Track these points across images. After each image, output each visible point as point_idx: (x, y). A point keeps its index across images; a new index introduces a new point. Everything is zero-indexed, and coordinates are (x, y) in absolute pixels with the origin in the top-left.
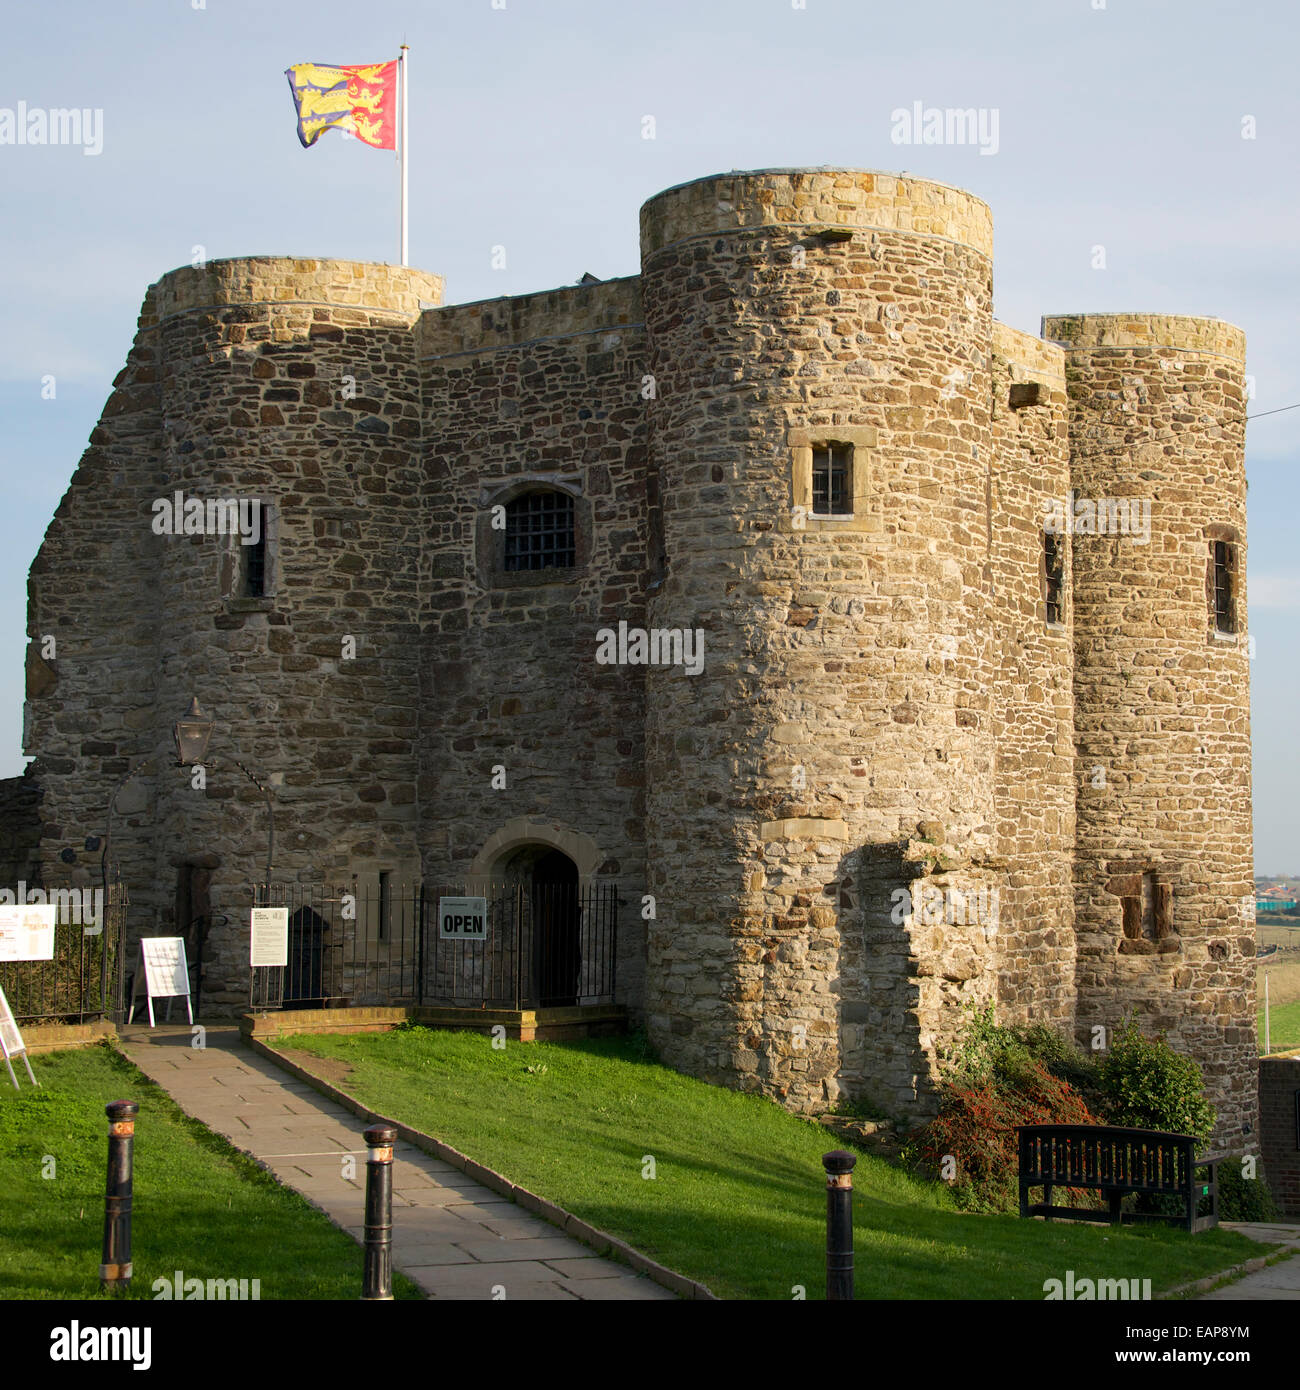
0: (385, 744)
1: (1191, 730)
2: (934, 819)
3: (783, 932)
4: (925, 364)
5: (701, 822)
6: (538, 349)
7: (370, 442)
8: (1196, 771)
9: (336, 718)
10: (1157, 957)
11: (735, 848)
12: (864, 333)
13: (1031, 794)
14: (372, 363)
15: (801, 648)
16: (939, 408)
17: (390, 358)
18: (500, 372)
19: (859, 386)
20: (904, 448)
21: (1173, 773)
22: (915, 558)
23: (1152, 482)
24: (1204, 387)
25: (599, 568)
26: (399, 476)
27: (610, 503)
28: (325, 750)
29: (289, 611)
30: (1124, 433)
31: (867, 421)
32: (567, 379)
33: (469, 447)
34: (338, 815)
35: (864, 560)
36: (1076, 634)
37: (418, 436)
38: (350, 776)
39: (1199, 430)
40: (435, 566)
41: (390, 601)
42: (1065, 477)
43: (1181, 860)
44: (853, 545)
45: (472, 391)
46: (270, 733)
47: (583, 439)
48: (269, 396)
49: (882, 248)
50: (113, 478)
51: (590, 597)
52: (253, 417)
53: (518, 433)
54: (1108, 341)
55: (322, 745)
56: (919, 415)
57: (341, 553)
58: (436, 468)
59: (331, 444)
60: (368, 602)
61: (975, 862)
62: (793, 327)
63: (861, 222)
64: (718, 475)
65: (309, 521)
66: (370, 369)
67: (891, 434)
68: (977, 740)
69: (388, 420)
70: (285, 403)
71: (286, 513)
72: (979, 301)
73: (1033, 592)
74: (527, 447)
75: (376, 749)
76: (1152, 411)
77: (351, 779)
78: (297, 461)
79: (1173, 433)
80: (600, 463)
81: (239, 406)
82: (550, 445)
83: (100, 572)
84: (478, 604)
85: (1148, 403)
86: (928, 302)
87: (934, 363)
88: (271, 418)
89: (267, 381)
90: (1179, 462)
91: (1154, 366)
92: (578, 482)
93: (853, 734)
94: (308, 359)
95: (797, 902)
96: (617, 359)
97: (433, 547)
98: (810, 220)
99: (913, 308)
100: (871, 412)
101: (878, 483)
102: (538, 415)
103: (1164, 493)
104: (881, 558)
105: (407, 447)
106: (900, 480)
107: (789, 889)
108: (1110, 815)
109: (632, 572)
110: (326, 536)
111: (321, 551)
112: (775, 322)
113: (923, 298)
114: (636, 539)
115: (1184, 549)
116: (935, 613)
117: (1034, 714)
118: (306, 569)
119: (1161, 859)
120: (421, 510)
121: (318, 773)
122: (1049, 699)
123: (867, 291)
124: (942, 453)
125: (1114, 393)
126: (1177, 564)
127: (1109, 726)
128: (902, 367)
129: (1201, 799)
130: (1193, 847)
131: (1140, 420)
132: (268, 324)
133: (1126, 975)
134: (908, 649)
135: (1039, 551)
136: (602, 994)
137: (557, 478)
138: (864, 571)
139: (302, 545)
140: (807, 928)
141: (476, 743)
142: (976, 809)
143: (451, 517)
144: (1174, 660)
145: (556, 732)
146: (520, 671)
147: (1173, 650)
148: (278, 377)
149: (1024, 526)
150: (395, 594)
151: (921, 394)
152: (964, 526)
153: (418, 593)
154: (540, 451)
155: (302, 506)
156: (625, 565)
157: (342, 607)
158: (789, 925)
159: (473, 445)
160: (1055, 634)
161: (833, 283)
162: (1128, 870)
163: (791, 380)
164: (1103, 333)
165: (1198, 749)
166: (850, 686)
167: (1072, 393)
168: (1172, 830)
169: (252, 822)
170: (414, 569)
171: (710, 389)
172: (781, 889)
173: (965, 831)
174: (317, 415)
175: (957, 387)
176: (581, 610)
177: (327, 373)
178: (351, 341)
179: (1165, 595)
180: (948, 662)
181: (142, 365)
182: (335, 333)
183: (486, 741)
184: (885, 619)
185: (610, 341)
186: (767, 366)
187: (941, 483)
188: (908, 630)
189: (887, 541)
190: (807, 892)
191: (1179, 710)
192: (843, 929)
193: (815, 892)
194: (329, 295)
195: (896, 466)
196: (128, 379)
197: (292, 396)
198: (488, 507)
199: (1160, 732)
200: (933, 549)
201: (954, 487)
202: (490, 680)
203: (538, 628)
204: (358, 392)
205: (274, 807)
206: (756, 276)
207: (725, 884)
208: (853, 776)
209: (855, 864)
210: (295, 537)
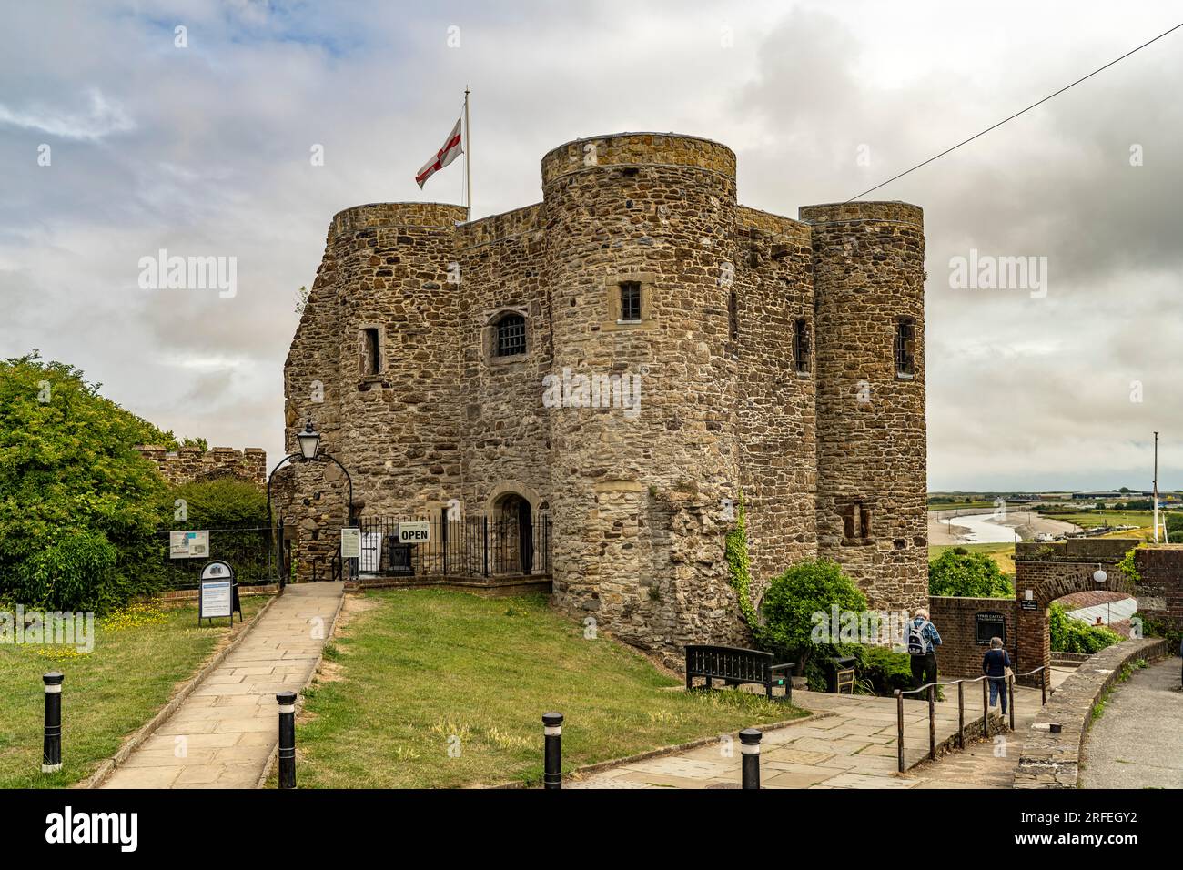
0: (442, 445)
1: (884, 427)
2: (691, 480)
3: (609, 540)
4: (684, 237)
5: (569, 483)
6: (508, 242)
7: (430, 295)
8: (886, 449)
9: (416, 433)
10: (862, 547)
11: (584, 497)
12: (646, 222)
13: (786, 463)
14: (429, 255)
16: (694, 260)
17: (439, 251)
18: (491, 255)
19: (646, 251)
20: (672, 284)
21: (873, 451)
22: (679, 342)
23: (860, 295)
25: (536, 354)
26: (446, 311)
28: (410, 449)
29: (391, 381)
30: (845, 268)
31: (649, 270)
32: (519, 256)
33: (478, 295)
34: (418, 481)
35: (649, 344)
36: (818, 378)
37: (456, 290)
38: (425, 461)
39: (889, 264)
40: (466, 356)
41: (444, 375)
43: (876, 497)
44: (642, 337)
45: (479, 266)
46: (384, 442)
47: (527, 287)
48: (377, 275)
50: (318, 319)
51: (533, 369)
52: (370, 286)
53: (499, 286)
54: (836, 218)
55: (410, 447)
56: (681, 264)
57: (417, 351)
58: (465, 306)
59: (409, 297)
60: (432, 375)
62: (608, 221)
63: (644, 162)
64: (573, 303)
65: (399, 336)
66: (428, 258)
67: (664, 276)
68: (720, 437)
69: (440, 283)
70: (387, 277)
71: (388, 333)
72: (721, 200)
73: (787, 356)
74: (504, 293)
75: (438, 448)
76: (861, 255)
77: (426, 465)
78: (392, 307)
79: (873, 267)
80: (536, 299)
81: (364, 280)
82: (513, 292)
84: (484, 374)
85: (859, 251)
86: (686, 203)
87: (690, 236)
88: (380, 286)
89: (377, 267)
90: (877, 282)
91: (862, 231)
92: (526, 310)
93: (644, 437)
94: (396, 254)
96: (542, 245)
97: (463, 346)
98: (617, 163)
99: (676, 207)
100: (652, 265)
101: (656, 303)
102: (508, 276)
103: (868, 300)
104: (659, 343)
105: (450, 296)
106: (670, 300)
107: (613, 517)
108: (837, 473)
110: (409, 343)
111: (406, 351)
113: (683, 201)
115: (880, 330)
116: (692, 371)
117: (788, 421)
118: (399, 360)
119: (865, 496)
120: (459, 328)
121: (408, 461)
122: (799, 413)
123: (649, 199)
124: (695, 285)
125: (838, 247)
126: (874, 338)
127: (835, 426)
128: (670, 239)
129: (890, 464)
130: (884, 490)
133: (845, 557)
134: (675, 390)
135: (791, 334)
137: (517, 308)
138: (650, 351)
139: (396, 348)
140: (622, 538)
141: (486, 444)
142: (720, 474)
143: (471, 331)
144: (874, 391)
146: (503, 407)
148: (382, 264)
149: (781, 321)
150: (446, 371)
151: (682, 253)
152: (711, 323)
153: (458, 370)
154: (509, 295)
155: (396, 328)
157: (418, 378)
158: (613, 536)
159: (480, 294)
160: (803, 378)
161: (629, 196)
162: (846, 502)
163: (608, 250)
165: (888, 437)
167: (815, 248)
168: (872, 480)
170: (455, 357)
171: (569, 258)
172: (608, 518)
173: (714, 486)
174: (402, 282)
175: (705, 249)
176: (529, 375)
177: (406, 261)
178: (418, 244)
179: (868, 355)
180: (700, 397)
181: (328, 262)
182: (409, 241)
183: (490, 442)
184: (661, 375)
185: (538, 235)
186: (595, 243)
187: (695, 301)
188: (675, 382)
189: (661, 333)
190: (620, 519)
191: (876, 417)
192: (640, 538)
193: (626, 519)
194: (406, 221)
195: (667, 293)
196: (323, 270)
197: (389, 273)
198: (488, 325)
199: (865, 428)
200: (690, 337)
201: (704, 303)
202: (491, 412)
203: (510, 386)
204: (423, 269)
205: (388, 477)
206: (590, 195)
207: (581, 515)
208: (644, 459)
209: (646, 504)
210: (392, 344)
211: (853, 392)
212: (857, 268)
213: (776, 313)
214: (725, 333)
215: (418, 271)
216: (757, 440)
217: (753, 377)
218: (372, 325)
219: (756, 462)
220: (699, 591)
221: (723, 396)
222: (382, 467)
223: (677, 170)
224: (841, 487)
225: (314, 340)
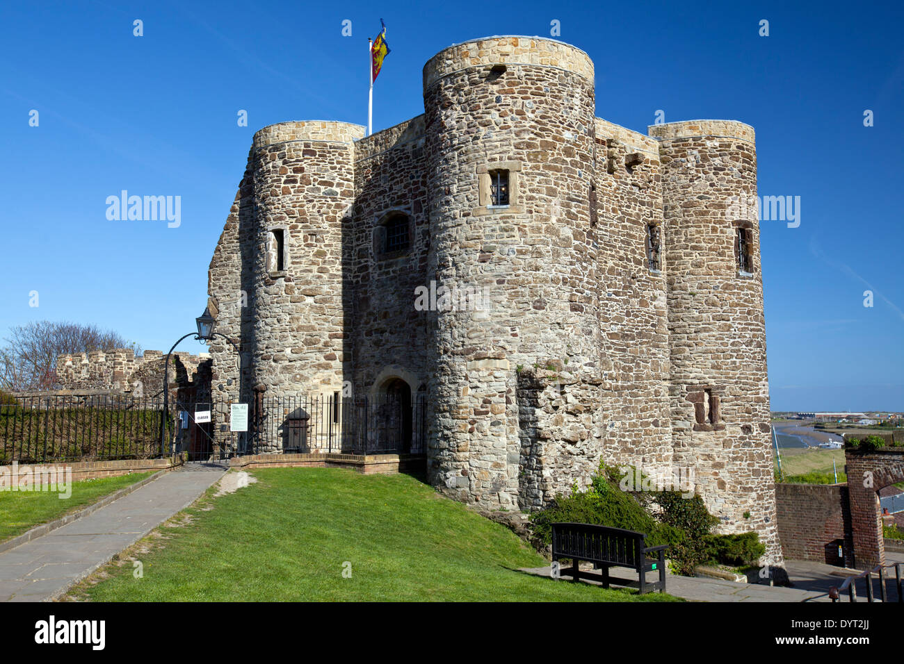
0: (335, 334)
1: (728, 320)
2: (557, 358)
3: (478, 417)
4: (548, 130)
8: (732, 341)
9: (313, 323)
10: (713, 432)
11: (455, 375)
12: (514, 115)
13: (642, 352)
14: (329, 165)
15: (485, 273)
16: (557, 151)
17: (338, 163)
19: (512, 142)
20: (537, 171)
21: (720, 341)
22: (544, 226)
23: (704, 201)
24: (730, 154)
25: (417, 247)
26: (342, 214)
27: (422, 217)
28: (309, 337)
29: (293, 276)
30: (689, 178)
31: (517, 158)
32: (404, 162)
34: (313, 366)
35: (516, 227)
36: (668, 275)
37: (352, 197)
39: (728, 174)
40: (359, 254)
41: (338, 270)
42: (660, 200)
43: (724, 384)
44: (510, 221)
45: (372, 174)
46: (285, 330)
47: (411, 189)
48: (285, 183)
49: (523, 73)
51: (414, 261)
52: (279, 192)
53: (388, 190)
54: (680, 135)
55: (307, 335)
56: (545, 154)
57: (316, 249)
58: (359, 210)
59: (311, 201)
60: (328, 271)
61: (584, 381)
62: (480, 115)
63: (512, 61)
64: (447, 192)
65: (301, 235)
66: (329, 168)
67: (530, 164)
68: (583, 318)
69: (338, 190)
70: (292, 185)
71: (292, 233)
72: (582, 100)
73: (641, 254)
74: (391, 196)
75: (331, 337)
76: (703, 166)
77: (320, 350)
78: (296, 210)
79: (714, 177)
80: (418, 199)
81: (273, 188)
82: (399, 194)
83: (233, 266)
84: (374, 269)
85: (701, 163)
86: (549, 99)
87: (554, 129)
88: (286, 192)
89: (285, 176)
90: (718, 190)
91: (704, 145)
92: (409, 209)
93: (511, 315)
94: (301, 165)
95: (486, 402)
96: (423, 150)
97: (358, 245)
98: (487, 62)
99: (541, 102)
100: (519, 154)
101: (523, 189)
102: (396, 180)
103: (710, 206)
104: (525, 226)
105: (346, 202)
106: (535, 187)
107: (481, 394)
108: (687, 362)
110: (309, 242)
111: (306, 248)
112: (472, 115)
113: (546, 97)
115: (722, 232)
116: (556, 254)
117: (643, 313)
118: (300, 257)
119: (714, 384)
120: (354, 230)
121: (305, 347)
122: (652, 306)
123: (515, 95)
124: (559, 174)
125: (683, 159)
126: (717, 239)
127: (685, 319)
128: (535, 131)
129: (735, 354)
130: (731, 378)
131: (697, 171)
132: (286, 151)
133: (697, 441)
134: (541, 272)
135: (644, 235)
136: (420, 448)
137: (401, 208)
138: (517, 233)
139: (298, 246)
140: (490, 414)
141: (373, 332)
142: (583, 354)
143: (364, 231)
144: (718, 286)
145: (402, 326)
146: (389, 298)
147: (717, 281)
148: (289, 174)
149: (634, 222)
150: (341, 267)
151: (546, 145)
152: (574, 210)
153: (353, 267)
154: (396, 197)
155: (299, 229)
156: (427, 245)
157: (316, 273)
158: (482, 413)
159: (371, 198)
160: (655, 275)
162: (697, 389)
163: (479, 141)
164: (677, 131)
165: (733, 329)
166: (509, 291)
167: (663, 161)
168: (720, 369)
169: (278, 370)
170: (351, 256)
171: (444, 151)
172: (477, 395)
173: (578, 365)
174: (306, 189)
175: (568, 142)
176: (411, 267)
177: (310, 170)
178: (320, 156)
179: (712, 254)
180: (564, 279)
181: (247, 176)
182: (313, 153)
183: (377, 330)
184: (527, 257)
186: (467, 136)
187: (559, 189)
188: (540, 262)
189: (528, 218)
190: (490, 396)
191: (722, 311)
192: (507, 415)
193: (494, 395)
194: (310, 136)
195: (533, 180)
196: (244, 184)
197: (295, 181)
198: (377, 225)
199: (712, 321)
200: (554, 221)
201: (567, 191)
202: (378, 303)
203: (395, 278)
204: (324, 177)
205: (287, 363)
206: (462, 93)
207: (452, 393)
208: (512, 337)
209: (513, 381)
210: (295, 243)
211: (699, 287)
212: (700, 177)
213: (631, 215)
214: (587, 221)
215: (320, 179)
216: (616, 329)
217: (611, 270)
218: (278, 226)
219: (616, 349)
220: (564, 469)
221: (586, 279)
222: (283, 353)
223: (541, 69)
224: (692, 375)
225: (233, 244)
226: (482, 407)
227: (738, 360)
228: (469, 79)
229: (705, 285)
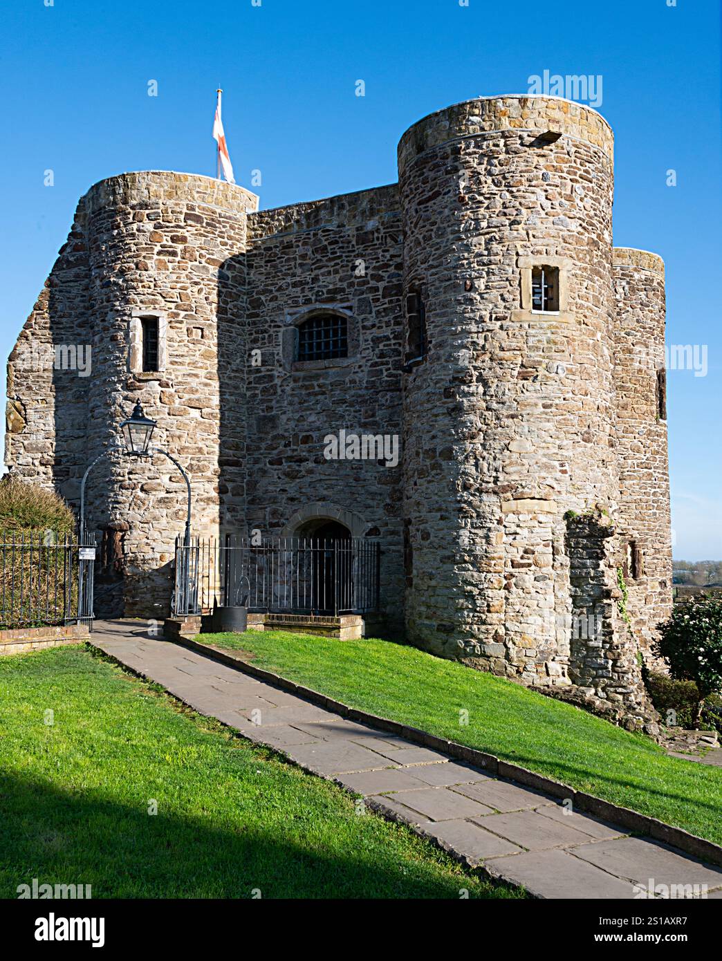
0: (228, 460)
1: (650, 469)
2: (603, 502)
3: (517, 570)
4: (594, 225)
5: (458, 501)
6: (324, 231)
7: (219, 285)
8: (653, 490)
9: (200, 444)
10: (636, 587)
11: (484, 517)
12: (563, 200)
14: (219, 239)
15: (527, 394)
16: (600, 253)
17: (230, 238)
18: (298, 246)
19: (561, 233)
20: (585, 274)
21: (644, 491)
23: (631, 337)
24: (653, 290)
25: (365, 357)
26: (235, 306)
27: (371, 319)
28: (195, 462)
29: (171, 380)
30: (617, 311)
31: (565, 255)
32: (343, 247)
33: (277, 291)
34: (201, 500)
35: (565, 340)
37: (244, 285)
38: (209, 478)
39: (651, 312)
41: (230, 378)
43: (646, 537)
44: (558, 331)
45: (279, 258)
46: (160, 452)
48: (159, 253)
49: (574, 149)
51: (360, 375)
52: (149, 265)
53: (310, 281)
55: (192, 459)
56: (591, 255)
57: (203, 348)
58: (257, 304)
59: (196, 283)
60: (219, 378)
62: (521, 193)
63: (562, 131)
64: (470, 287)
65: (184, 326)
66: (218, 242)
67: (579, 265)
69: (230, 273)
70: (169, 258)
71: (171, 323)
74: (316, 289)
75: (222, 463)
76: (630, 299)
77: (210, 480)
78: (175, 292)
79: (640, 312)
80: (364, 296)
81: (141, 259)
82: (331, 287)
84: (284, 381)
85: (628, 295)
86: (595, 187)
88: (160, 266)
89: (158, 244)
90: (644, 328)
91: (631, 276)
92: (350, 308)
93: (560, 448)
94: (182, 233)
95: (526, 552)
96: (376, 235)
97: (255, 349)
98: (532, 127)
99: (588, 189)
100: (567, 249)
101: (572, 294)
102: (323, 270)
103: (636, 344)
104: (574, 340)
105: (239, 291)
106: (583, 293)
107: (521, 542)
109: (387, 359)
110: (194, 337)
111: (191, 346)
112: (509, 192)
113: (593, 185)
114: (389, 339)
115: (646, 373)
118: (182, 356)
119: (638, 536)
120: (247, 327)
121: (190, 475)
123: (564, 175)
124: (602, 281)
126: (642, 381)
128: (583, 224)
129: (656, 505)
130: (652, 530)
131: (625, 304)
132: (159, 211)
134: (588, 397)
137: (336, 306)
138: (566, 348)
139: (180, 342)
140: (533, 568)
141: (283, 461)
143: (265, 331)
144: (642, 432)
146: (312, 418)
147: (642, 426)
148: (164, 242)
150: (233, 374)
151: (592, 243)
153: (246, 376)
154: (325, 290)
155: (180, 318)
156: (382, 355)
157: (204, 380)
158: (523, 566)
159: (280, 290)
161: (546, 168)
163: (519, 227)
165: (654, 479)
166: (557, 418)
168: (643, 520)
170: (244, 361)
171: (464, 234)
172: (516, 543)
174: (189, 266)
177: (194, 243)
178: (207, 224)
179: (636, 396)
181: (77, 241)
182: (198, 219)
183: (290, 459)
184: (577, 378)
185: (371, 224)
186: (503, 218)
187: (602, 299)
188: (588, 385)
189: (577, 330)
190: (532, 545)
191: (645, 458)
192: (555, 568)
193: (538, 544)
194: (196, 196)
195: (581, 284)
196: (68, 250)
197: (174, 254)
198: (290, 325)
199: (636, 468)
200: (599, 338)
202: (292, 424)
203: (323, 393)
204: (214, 254)
205: (164, 494)
206: (496, 162)
207: (478, 540)
208: (560, 474)
209: (562, 527)
210: (175, 336)
211: (626, 431)
212: (628, 311)
215: (208, 256)
218: (149, 312)
222: (157, 481)
226: (522, 558)
227: (657, 511)
228: (505, 145)
229: (630, 429)
